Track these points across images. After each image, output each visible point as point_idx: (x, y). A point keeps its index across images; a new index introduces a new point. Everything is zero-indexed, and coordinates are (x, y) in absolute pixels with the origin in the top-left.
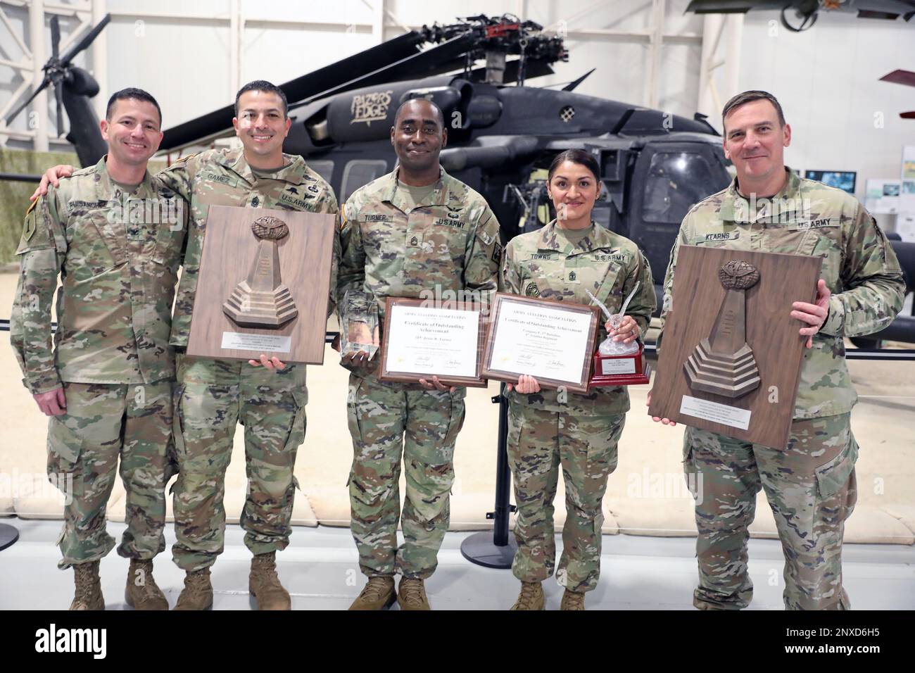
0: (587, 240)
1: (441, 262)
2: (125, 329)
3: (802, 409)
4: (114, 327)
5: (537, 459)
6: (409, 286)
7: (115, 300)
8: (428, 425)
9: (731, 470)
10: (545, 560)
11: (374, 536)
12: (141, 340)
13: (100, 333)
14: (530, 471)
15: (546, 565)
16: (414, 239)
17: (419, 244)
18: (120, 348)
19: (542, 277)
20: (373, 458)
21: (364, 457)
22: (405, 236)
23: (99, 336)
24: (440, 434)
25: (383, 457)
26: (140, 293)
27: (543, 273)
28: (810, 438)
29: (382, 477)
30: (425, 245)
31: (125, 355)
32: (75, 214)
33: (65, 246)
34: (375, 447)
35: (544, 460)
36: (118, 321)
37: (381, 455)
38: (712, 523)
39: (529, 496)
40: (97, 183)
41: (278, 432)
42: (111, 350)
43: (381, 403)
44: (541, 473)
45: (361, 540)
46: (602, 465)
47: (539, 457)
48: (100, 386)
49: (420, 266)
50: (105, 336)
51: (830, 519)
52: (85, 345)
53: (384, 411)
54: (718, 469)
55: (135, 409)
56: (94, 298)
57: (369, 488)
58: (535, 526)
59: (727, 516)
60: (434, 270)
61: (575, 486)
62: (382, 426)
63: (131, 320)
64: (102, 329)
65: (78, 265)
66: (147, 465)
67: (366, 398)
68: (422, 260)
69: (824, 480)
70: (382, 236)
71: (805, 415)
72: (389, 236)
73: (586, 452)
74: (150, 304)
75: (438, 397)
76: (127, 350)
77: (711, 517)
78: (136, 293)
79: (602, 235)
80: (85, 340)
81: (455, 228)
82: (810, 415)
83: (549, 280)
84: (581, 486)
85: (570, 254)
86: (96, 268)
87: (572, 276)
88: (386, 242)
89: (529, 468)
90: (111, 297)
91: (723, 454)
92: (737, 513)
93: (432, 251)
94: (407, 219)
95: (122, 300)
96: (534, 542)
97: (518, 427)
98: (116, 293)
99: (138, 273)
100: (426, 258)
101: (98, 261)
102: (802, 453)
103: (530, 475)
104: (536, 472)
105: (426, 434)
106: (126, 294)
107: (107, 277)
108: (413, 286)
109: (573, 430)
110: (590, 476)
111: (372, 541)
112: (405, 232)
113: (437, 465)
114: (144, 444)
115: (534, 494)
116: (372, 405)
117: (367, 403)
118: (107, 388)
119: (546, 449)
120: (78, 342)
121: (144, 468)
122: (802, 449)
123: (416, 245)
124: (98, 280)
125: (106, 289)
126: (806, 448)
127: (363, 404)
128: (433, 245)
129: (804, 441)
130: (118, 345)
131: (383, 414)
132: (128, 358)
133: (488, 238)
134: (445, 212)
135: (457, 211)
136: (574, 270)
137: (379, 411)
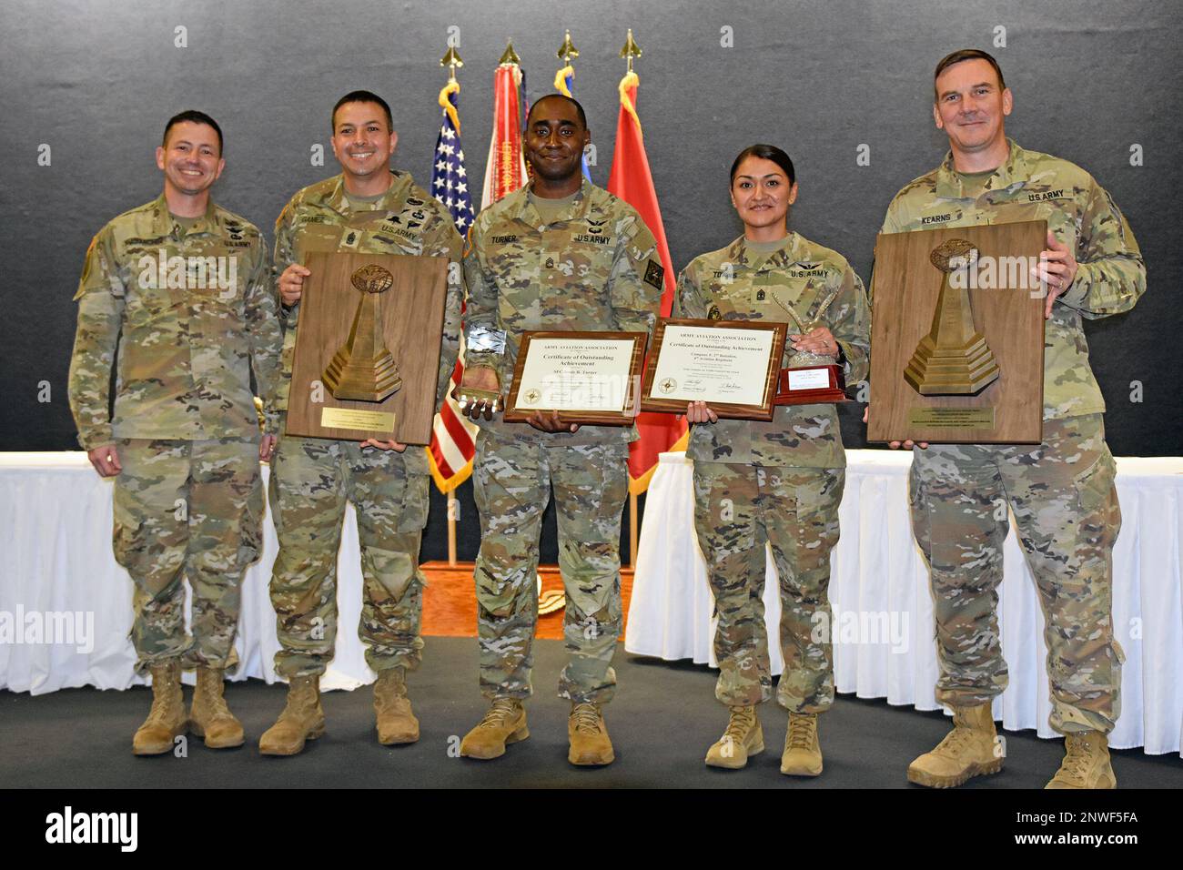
0: (782, 253)
1: (583, 286)
2: (184, 376)
3: (1051, 408)
4: (172, 374)
5: (734, 531)
6: (547, 317)
7: (172, 344)
8: (577, 491)
9: (973, 501)
10: (760, 676)
11: (505, 640)
12: (202, 389)
13: (157, 382)
14: (727, 548)
15: (762, 683)
16: (550, 261)
17: (555, 266)
18: (179, 399)
19: (725, 297)
20: (503, 532)
21: (491, 531)
22: (539, 258)
23: (156, 385)
24: (593, 502)
25: (515, 532)
26: (199, 335)
27: (726, 293)
28: (1062, 441)
29: (514, 558)
30: (562, 266)
31: (185, 407)
32: (130, 252)
33: (121, 288)
34: (505, 519)
35: (744, 531)
36: (175, 367)
37: (512, 530)
38: (953, 576)
39: (729, 583)
40: (156, 219)
41: (391, 509)
42: (170, 401)
43: (512, 461)
44: (742, 550)
45: (487, 645)
46: (818, 528)
47: (737, 527)
48: (161, 442)
49: (558, 292)
50: (162, 385)
51: (1094, 540)
52: (143, 396)
53: (515, 473)
54: (958, 502)
55: (202, 471)
56: (151, 342)
57: (497, 571)
58: (740, 626)
59: (970, 565)
60: (576, 296)
61: (787, 561)
62: (513, 491)
63: (189, 367)
64: (159, 378)
65: (135, 308)
66: (218, 546)
67: (493, 455)
68: (561, 285)
69: (1084, 490)
70: (512, 260)
71: (1055, 415)
72: (520, 260)
73: (796, 512)
74: (212, 349)
75: (586, 453)
76: (186, 400)
77: (951, 569)
78: (194, 336)
79: (802, 247)
80: (143, 390)
81: (597, 244)
82: (1061, 415)
83: (733, 301)
84: (794, 560)
85: (760, 269)
86: (153, 309)
87: (761, 295)
88: (517, 267)
89: (726, 543)
90: (170, 340)
91: (962, 481)
92: (982, 563)
93: (570, 273)
94: (541, 238)
95: (180, 343)
96: (742, 652)
97: (706, 488)
98: (173, 336)
99: (196, 313)
100: (565, 282)
101: (155, 302)
102: (1055, 460)
103: (727, 553)
104: (736, 549)
105: (576, 502)
106: (184, 337)
107: (163, 319)
108: (552, 317)
109: (776, 484)
110: (804, 545)
111: (502, 648)
112: (538, 253)
113: (593, 542)
114: (213, 521)
115: (734, 579)
116: (501, 463)
117: (494, 462)
118: (169, 445)
119: (746, 517)
120: (136, 392)
121: (215, 550)
122: (1055, 456)
123: (552, 267)
124: (155, 322)
125: (163, 331)
126: (1059, 454)
127: (489, 462)
128: (572, 266)
129: (1056, 445)
130: (177, 395)
131: (514, 477)
132: (188, 410)
133: (639, 254)
134: (585, 227)
135: (601, 224)
136: (763, 288)
137: (509, 472)
